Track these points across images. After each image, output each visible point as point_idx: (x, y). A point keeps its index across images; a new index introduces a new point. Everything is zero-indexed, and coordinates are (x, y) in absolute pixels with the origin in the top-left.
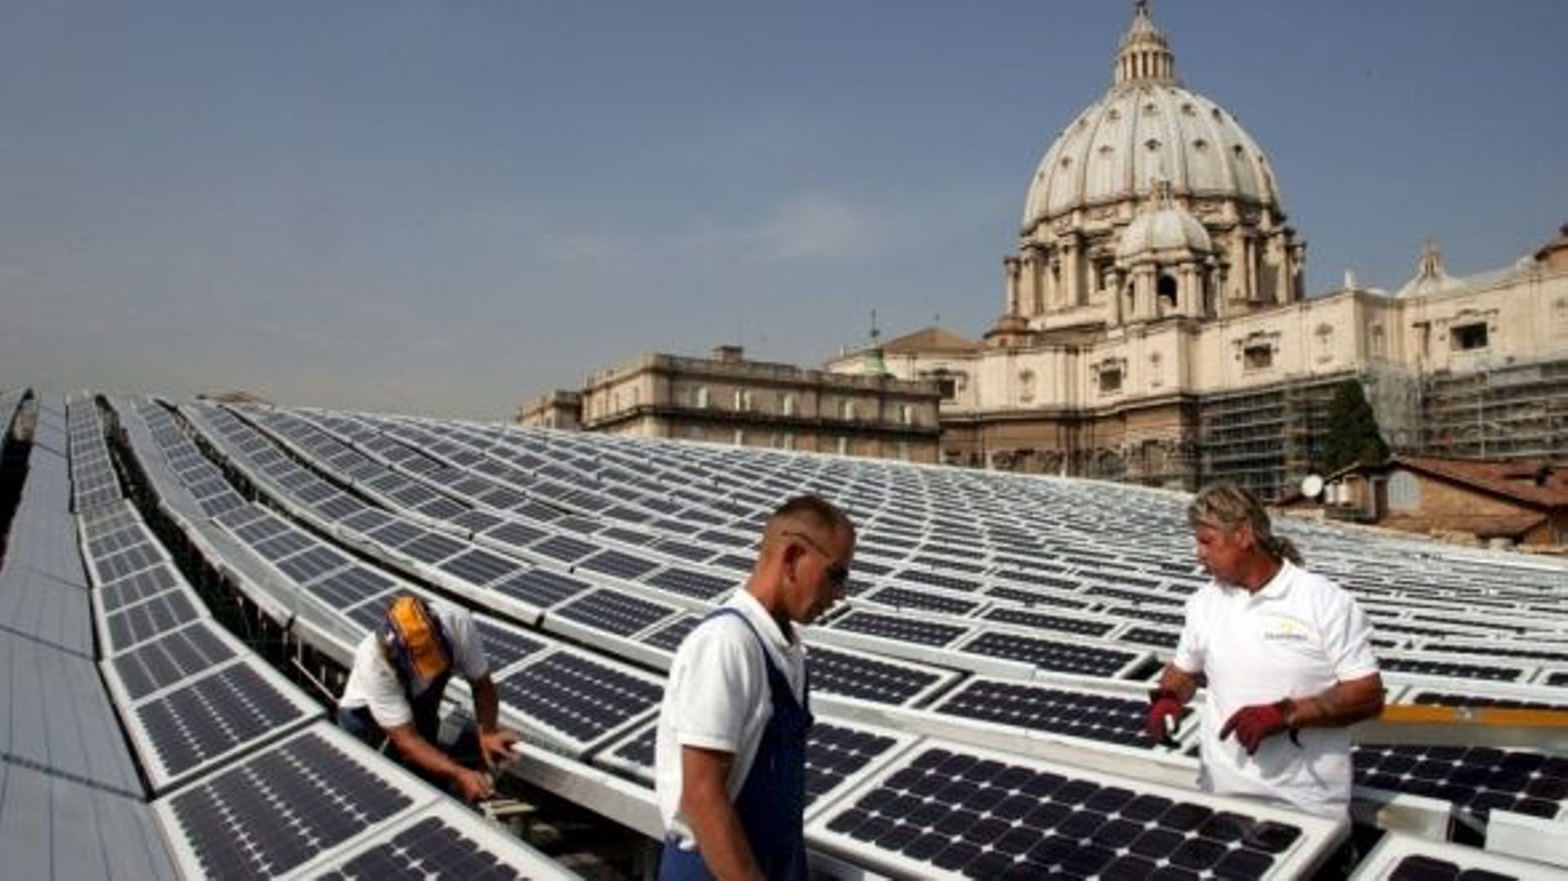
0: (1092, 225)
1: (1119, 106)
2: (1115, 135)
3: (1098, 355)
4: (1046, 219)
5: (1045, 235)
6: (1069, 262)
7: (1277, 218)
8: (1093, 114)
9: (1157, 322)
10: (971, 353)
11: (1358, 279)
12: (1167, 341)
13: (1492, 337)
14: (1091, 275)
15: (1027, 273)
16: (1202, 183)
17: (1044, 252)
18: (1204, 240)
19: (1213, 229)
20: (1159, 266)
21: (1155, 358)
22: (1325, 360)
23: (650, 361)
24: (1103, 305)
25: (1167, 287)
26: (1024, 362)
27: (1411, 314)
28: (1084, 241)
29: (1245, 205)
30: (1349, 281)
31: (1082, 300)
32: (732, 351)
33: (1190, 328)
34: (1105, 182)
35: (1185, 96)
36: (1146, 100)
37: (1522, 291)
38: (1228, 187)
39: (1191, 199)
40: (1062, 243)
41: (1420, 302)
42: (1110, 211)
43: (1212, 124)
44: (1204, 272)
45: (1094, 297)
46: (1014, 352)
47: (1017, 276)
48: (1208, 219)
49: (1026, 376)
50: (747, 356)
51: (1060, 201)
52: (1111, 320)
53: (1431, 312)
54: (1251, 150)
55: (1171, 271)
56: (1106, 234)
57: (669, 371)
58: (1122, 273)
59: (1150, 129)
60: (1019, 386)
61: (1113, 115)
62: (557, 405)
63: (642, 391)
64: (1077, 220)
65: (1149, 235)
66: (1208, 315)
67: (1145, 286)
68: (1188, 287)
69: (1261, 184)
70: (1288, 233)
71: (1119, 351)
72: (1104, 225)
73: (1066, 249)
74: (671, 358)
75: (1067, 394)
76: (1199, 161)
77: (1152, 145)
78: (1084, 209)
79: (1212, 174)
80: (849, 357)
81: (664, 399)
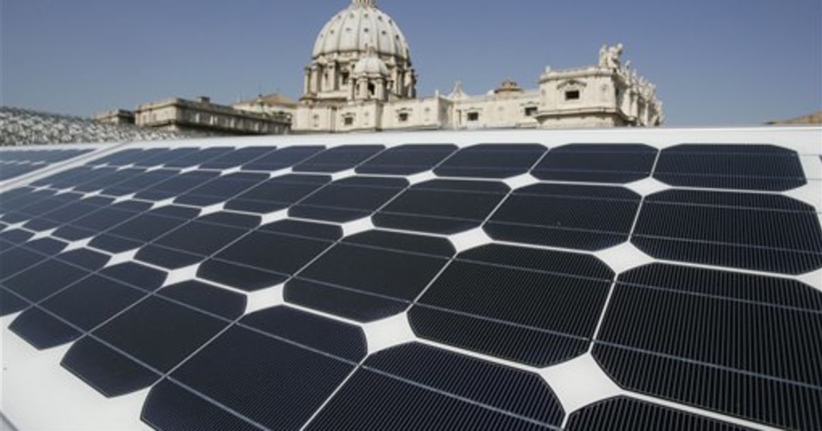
0: (342, 59)
1: (354, 12)
2: (352, 24)
3: (344, 111)
4: (323, 54)
5: (322, 60)
6: (332, 73)
7: (409, 65)
8: (344, 14)
9: (368, 100)
10: (293, 106)
11: (440, 93)
12: (371, 108)
13: (480, 118)
14: (341, 79)
15: (315, 75)
16: (384, 48)
17: (321, 67)
18: (386, 71)
19: (389, 67)
20: (369, 79)
21: (367, 114)
22: (427, 120)
23: (174, 101)
24: (346, 91)
25: (371, 88)
26: (315, 111)
27: (456, 107)
28: (338, 65)
29: (398, 58)
30: (437, 93)
31: (337, 88)
32: (205, 99)
33: (380, 104)
34: (348, 42)
35: (379, 13)
36: (365, 12)
37: (490, 103)
38: (393, 51)
39: (380, 54)
40: (329, 64)
41: (459, 103)
42: (348, 54)
43: (388, 25)
44: (385, 83)
45: (342, 87)
46: (311, 107)
47: (310, 76)
48: (387, 62)
49: (316, 117)
50: (212, 101)
51: (330, 47)
52: (349, 98)
53: (462, 107)
54: (402, 38)
55: (373, 82)
56: (347, 63)
57: (182, 106)
58: (355, 80)
59: (365, 24)
60: (313, 121)
61: (352, 16)
62: (118, 116)
63: (171, 114)
64: (335, 56)
65: (366, 67)
66: (386, 100)
67: (363, 86)
68: (379, 88)
69: (404, 51)
70: (413, 71)
71: (352, 110)
72: (347, 59)
73: (331, 67)
74: (182, 101)
75: (331, 126)
76: (383, 39)
77: (366, 30)
78: (339, 52)
79: (388, 45)
80: (242, 103)
81: (180, 119)
